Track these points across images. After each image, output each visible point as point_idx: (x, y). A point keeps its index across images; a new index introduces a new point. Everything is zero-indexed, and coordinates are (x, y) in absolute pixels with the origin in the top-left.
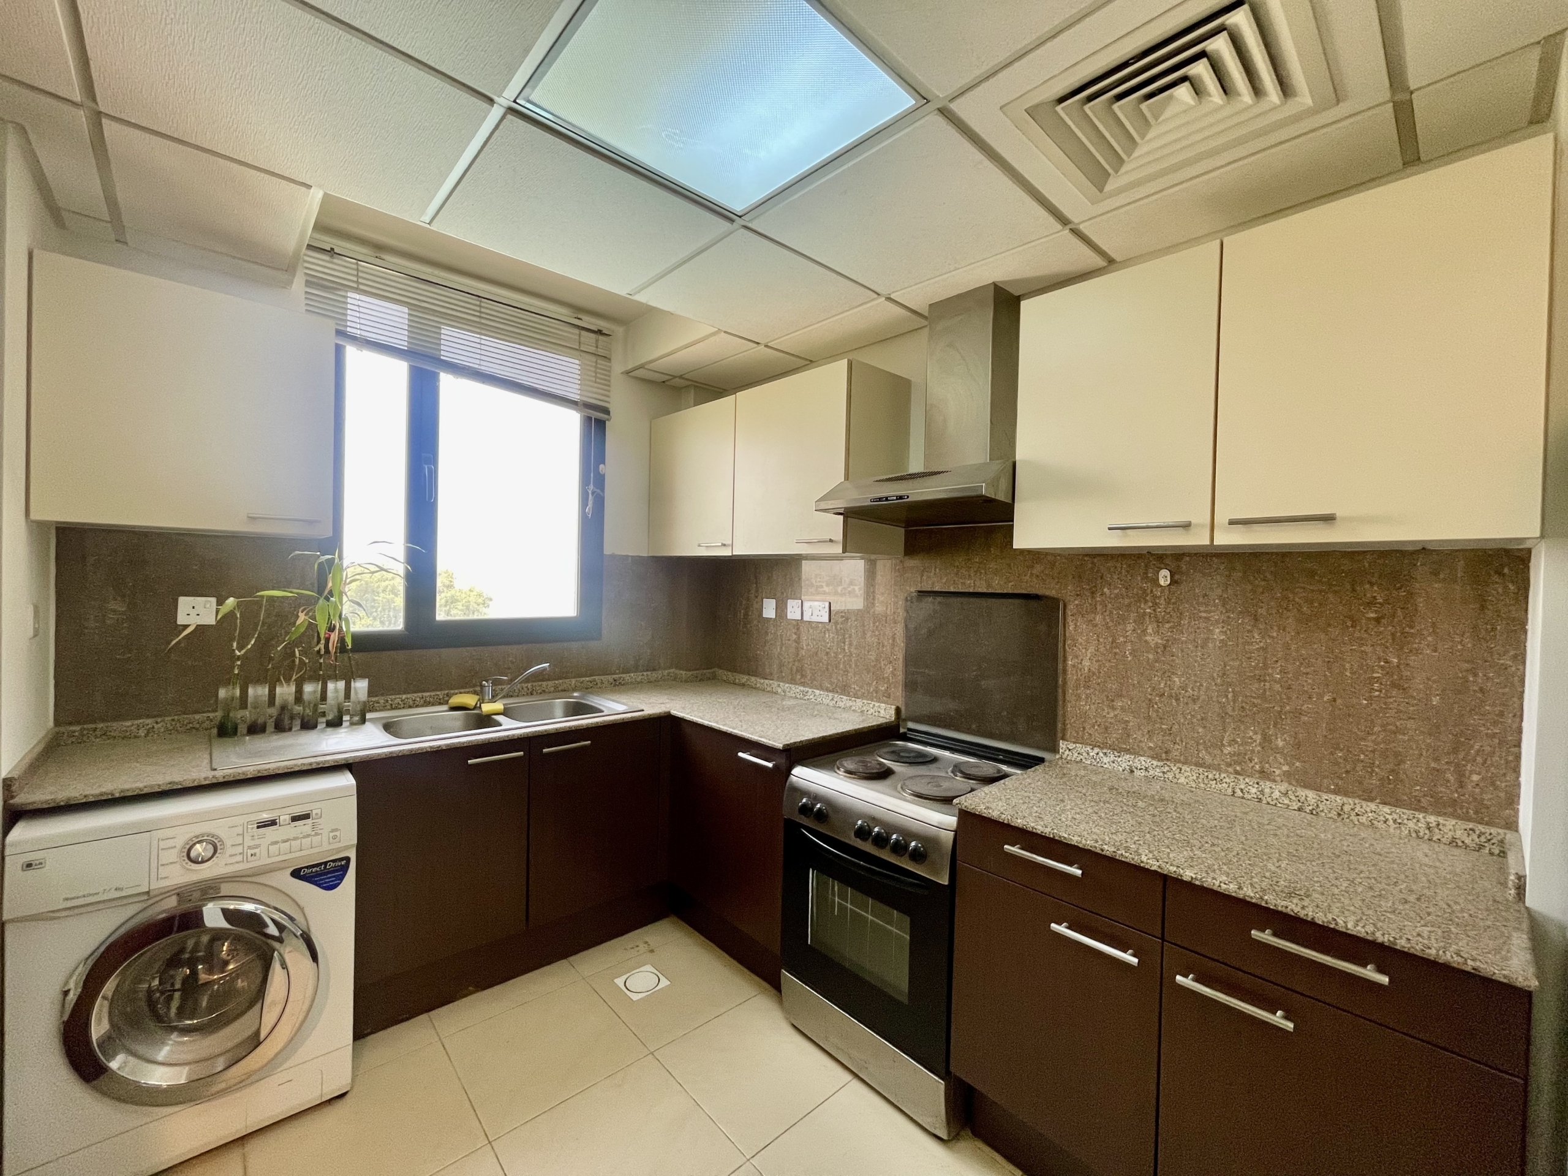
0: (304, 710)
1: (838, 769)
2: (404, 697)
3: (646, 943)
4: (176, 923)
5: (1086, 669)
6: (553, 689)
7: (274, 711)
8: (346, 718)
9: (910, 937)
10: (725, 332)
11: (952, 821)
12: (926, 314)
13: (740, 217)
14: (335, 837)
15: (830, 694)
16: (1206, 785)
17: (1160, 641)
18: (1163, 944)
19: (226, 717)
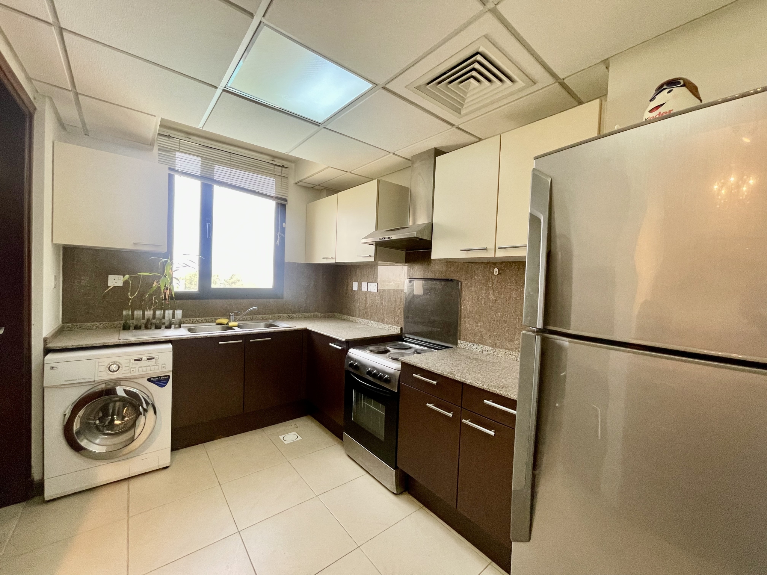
0: (156, 321)
1: (367, 350)
2: (198, 319)
3: (295, 424)
4: (104, 392)
5: (468, 310)
6: (261, 318)
7: (144, 321)
8: (173, 326)
9: (386, 413)
10: (331, 167)
11: (398, 366)
12: (411, 159)
13: (322, 124)
14: (163, 367)
15: (377, 323)
16: (508, 357)
17: (494, 298)
18: (461, 409)
19: (125, 322)
